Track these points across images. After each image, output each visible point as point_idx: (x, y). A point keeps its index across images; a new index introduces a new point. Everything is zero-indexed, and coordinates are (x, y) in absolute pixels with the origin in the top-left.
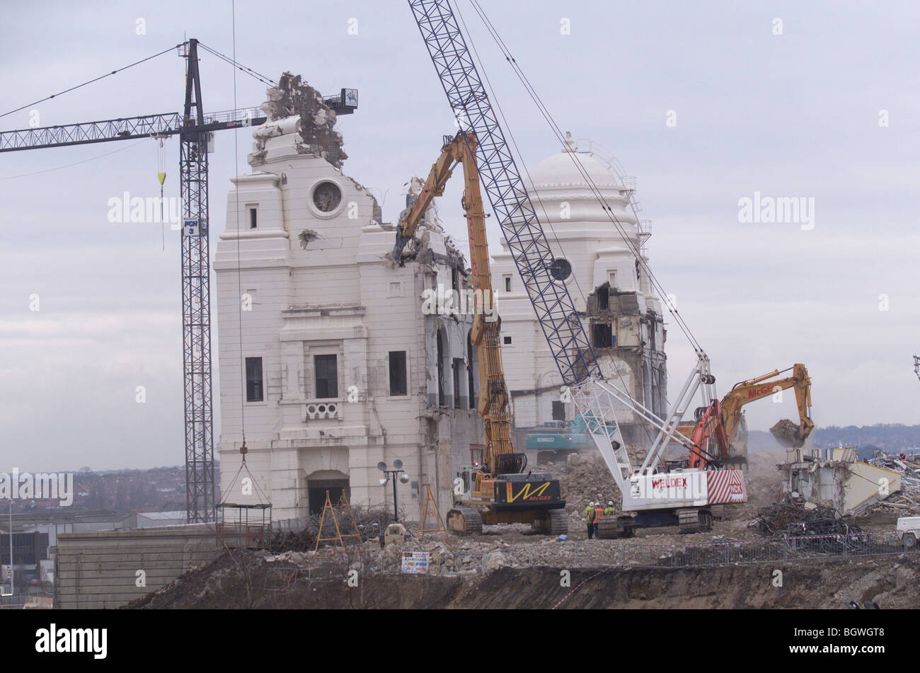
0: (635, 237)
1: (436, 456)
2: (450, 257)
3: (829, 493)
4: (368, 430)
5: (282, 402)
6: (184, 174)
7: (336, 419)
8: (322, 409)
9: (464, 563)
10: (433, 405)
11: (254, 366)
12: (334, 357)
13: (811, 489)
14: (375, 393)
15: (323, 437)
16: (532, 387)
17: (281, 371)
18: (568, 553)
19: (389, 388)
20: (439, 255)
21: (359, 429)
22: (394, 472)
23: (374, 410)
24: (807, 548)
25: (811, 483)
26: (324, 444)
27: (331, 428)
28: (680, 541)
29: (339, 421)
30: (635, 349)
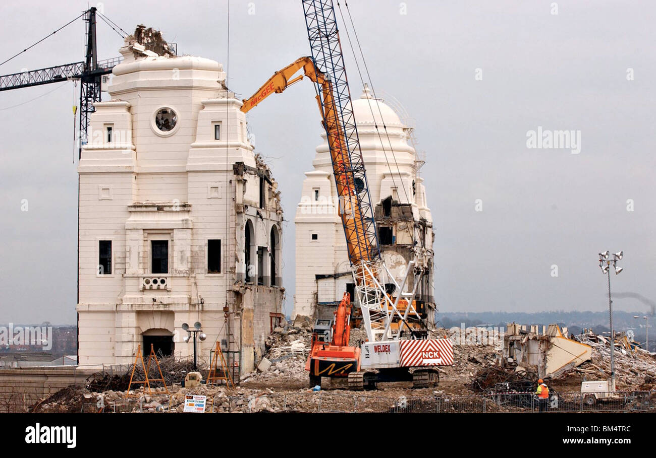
0: (413, 163)
1: (241, 321)
2: (259, 169)
3: (536, 359)
4: (190, 299)
5: (125, 275)
6: (83, 107)
7: (165, 290)
8: (155, 282)
9: (237, 405)
10: (240, 282)
11: (105, 247)
12: (166, 242)
13: (522, 356)
14: (196, 271)
15: (155, 303)
16: (332, 273)
17: (125, 252)
18: (318, 400)
19: (207, 268)
20: (249, 167)
21: (183, 297)
22: (194, 331)
23: (195, 283)
24: (509, 403)
25: (522, 351)
26: (155, 309)
27: (162, 296)
28: (410, 394)
29: (168, 291)
30: (409, 247)
